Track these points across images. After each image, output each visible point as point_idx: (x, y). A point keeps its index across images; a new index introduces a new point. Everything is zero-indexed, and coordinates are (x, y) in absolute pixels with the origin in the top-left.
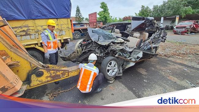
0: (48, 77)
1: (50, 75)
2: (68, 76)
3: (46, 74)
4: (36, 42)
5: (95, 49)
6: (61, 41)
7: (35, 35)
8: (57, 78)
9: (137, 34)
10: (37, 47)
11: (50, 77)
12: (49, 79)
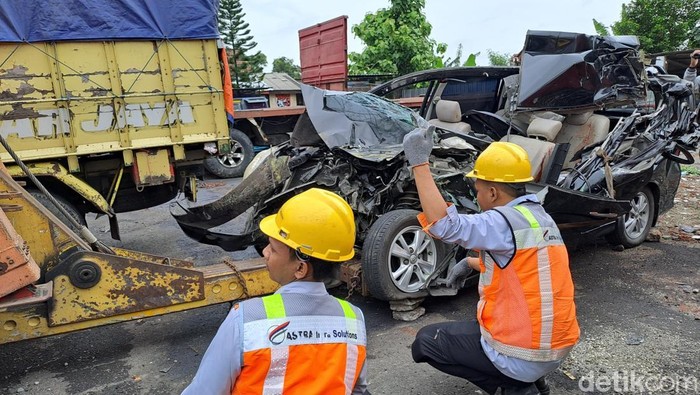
0: (118, 293)
1: (124, 283)
2: (202, 298)
3: (109, 280)
4: (59, 152)
5: (338, 180)
6: (172, 155)
7: (54, 116)
8: (153, 300)
9: (547, 123)
10: (62, 175)
11: (126, 292)
12: (122, 301)
